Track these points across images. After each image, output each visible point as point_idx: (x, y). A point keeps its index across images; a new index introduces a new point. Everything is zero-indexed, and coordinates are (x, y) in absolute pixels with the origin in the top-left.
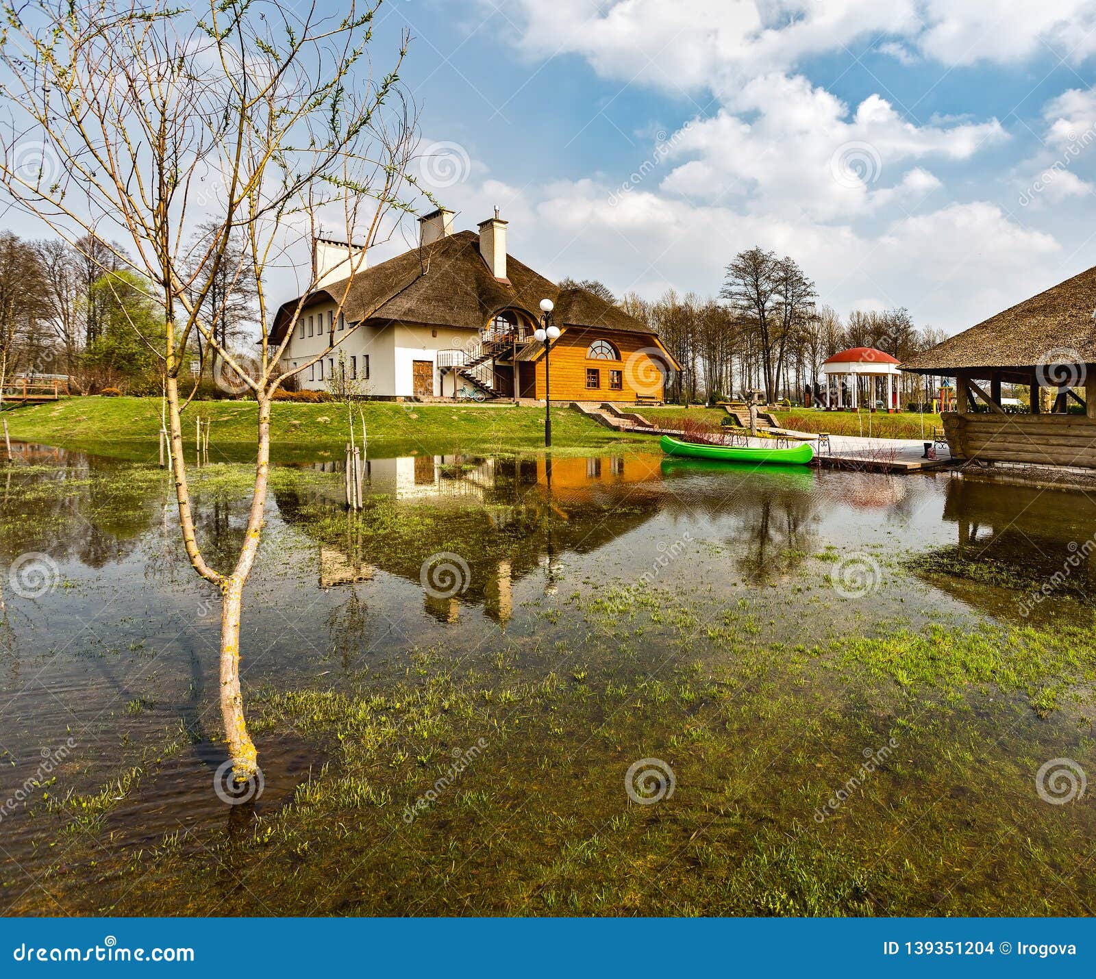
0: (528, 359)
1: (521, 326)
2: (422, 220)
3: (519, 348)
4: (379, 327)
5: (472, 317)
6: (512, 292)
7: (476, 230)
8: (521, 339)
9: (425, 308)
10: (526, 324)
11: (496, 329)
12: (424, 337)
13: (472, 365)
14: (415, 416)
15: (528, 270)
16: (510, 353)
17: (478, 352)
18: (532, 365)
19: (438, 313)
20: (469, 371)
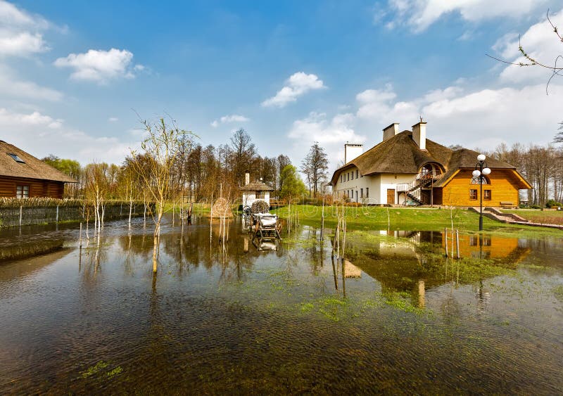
0: (440, 186)
1: (434, 170)
2: (384, 130)
3: (435, 181)
4: (375, 176)
5: (413, 169)
6: (429, 155)
7: (411, 129)
8: (434, 176)
9: (392, 166)
10: (437, 169)
11: (422, 173)
12: (392, 179)
13: (412, 190)
14: (398, 213)
15: (435, 144)
16: (429, 184)
17: (414, 184)
18: (441, 188)
19: (399, 168)
20: (411, 193)
